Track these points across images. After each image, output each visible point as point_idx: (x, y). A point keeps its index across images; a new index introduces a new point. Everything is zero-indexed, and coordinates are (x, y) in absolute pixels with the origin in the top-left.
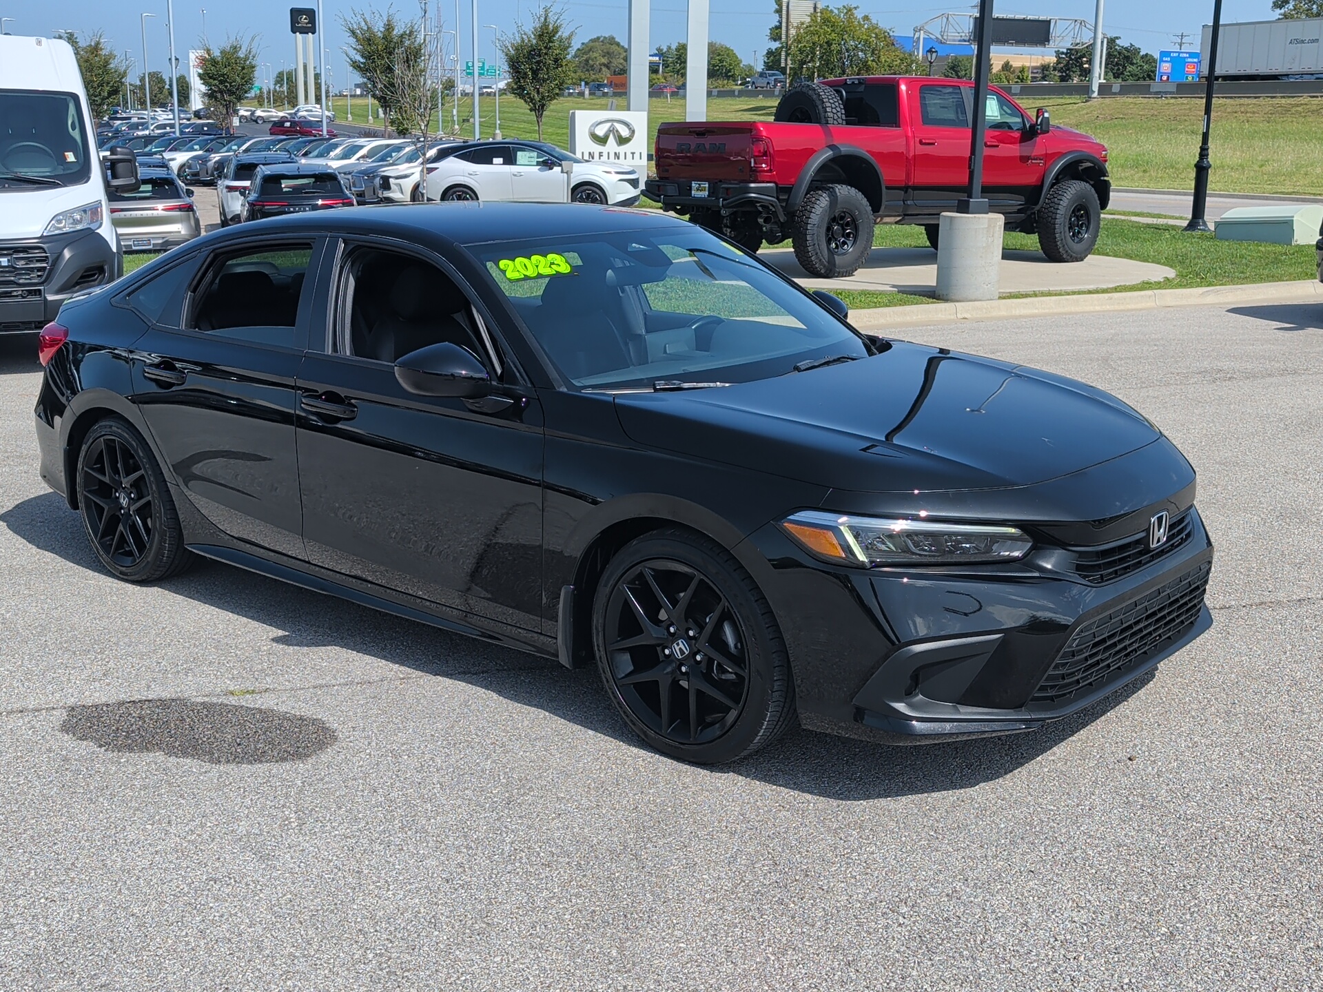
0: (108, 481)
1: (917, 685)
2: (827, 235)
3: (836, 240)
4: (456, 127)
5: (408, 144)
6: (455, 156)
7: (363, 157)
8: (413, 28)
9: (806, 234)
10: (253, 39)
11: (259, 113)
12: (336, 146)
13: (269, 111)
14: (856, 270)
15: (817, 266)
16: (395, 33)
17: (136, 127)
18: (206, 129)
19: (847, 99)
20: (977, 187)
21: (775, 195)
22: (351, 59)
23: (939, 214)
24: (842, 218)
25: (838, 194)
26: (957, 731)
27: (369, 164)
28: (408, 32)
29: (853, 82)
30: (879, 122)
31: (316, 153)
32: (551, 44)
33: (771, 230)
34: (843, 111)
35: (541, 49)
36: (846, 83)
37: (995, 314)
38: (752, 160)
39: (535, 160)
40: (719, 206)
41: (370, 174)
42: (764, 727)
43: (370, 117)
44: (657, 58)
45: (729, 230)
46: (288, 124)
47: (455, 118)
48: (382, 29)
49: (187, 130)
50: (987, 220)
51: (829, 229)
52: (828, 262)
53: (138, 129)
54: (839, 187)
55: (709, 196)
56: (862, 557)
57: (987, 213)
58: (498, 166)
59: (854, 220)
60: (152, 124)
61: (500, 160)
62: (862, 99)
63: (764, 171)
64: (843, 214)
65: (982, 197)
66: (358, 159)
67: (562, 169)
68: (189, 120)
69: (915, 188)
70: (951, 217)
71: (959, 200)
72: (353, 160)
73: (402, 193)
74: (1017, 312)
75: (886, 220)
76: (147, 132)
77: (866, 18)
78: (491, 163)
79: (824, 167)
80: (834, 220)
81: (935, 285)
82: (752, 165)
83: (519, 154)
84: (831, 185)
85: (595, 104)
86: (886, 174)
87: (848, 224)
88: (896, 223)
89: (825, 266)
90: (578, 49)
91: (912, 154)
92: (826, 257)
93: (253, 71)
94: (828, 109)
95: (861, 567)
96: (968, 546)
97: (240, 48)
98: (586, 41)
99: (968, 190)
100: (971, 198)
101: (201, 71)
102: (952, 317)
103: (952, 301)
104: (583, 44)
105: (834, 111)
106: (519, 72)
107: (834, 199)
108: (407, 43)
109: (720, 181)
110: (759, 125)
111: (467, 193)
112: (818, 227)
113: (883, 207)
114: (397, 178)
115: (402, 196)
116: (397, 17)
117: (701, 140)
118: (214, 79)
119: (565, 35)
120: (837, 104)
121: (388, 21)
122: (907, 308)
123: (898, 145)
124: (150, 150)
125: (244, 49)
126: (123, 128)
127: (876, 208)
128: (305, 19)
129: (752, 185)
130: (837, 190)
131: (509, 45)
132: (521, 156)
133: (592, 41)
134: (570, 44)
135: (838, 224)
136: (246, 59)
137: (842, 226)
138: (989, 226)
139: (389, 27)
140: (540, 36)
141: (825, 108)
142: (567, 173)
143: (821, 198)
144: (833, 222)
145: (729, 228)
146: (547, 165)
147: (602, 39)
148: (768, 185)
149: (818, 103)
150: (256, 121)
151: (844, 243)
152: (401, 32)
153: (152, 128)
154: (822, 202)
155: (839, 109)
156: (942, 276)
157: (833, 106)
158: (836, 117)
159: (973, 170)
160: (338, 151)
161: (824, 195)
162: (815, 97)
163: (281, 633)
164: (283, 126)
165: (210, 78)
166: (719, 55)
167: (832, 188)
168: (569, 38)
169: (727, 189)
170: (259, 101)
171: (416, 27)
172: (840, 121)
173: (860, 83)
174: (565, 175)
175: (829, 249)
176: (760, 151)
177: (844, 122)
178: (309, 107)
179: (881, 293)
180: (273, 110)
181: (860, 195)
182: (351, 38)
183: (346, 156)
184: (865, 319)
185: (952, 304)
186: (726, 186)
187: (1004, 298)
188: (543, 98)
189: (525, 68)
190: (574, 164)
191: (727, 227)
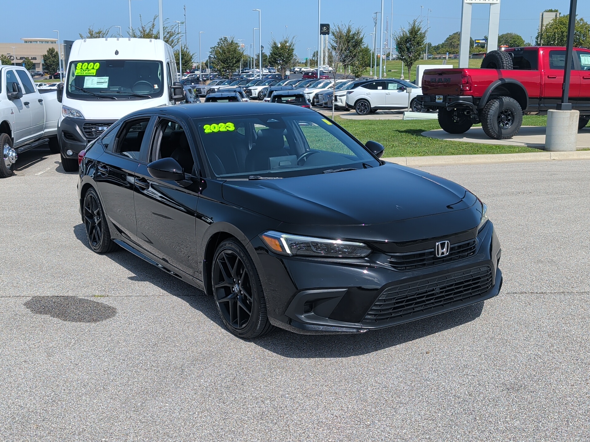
0: (91, 212)
1: (312, 309)
2: (498, 120)
3: (503, 122)
4: (385, 74)
5: (349, 81)
6: (361, 86)
7: (330, 87)
8: (359, 31)
9: (487, 119)
10: (293, 38)
11: (303, 69)
12: (320, 83)
13: (307, 69)
14: (513, 136)
15: (492, 134)
16: (351, 33)
17: (249, 76)
18: (277, 76)
19: (514, 57)
20: (566, 97)
21: (472, 102)
22: (332, 45)
23: (547, 111)
24: (506, 112)
25: (504, 101)
26: (325, 330)
27: (331, 90)
28: (356, 33)
29: (518, 50)
30: (530, 68)
31: (312, 86)
32: (416, 36)
33: (474, 117)
34: (512, 63)
35: (411, 38)
36: (515, 50)
37: (571, 158)
38: (461, 86)
39: (396, 88)
40: (446, 106)
41: (330, 95)
42: (259, 323)
43: (349, 70)
44: (484, 41)
45: (456, 117)
46: (310, 74)
47: (385, 70)
48: (346, 32)
49: (269, 77)
50: (569, 113)
51: (499, 117)
52: (498, 132)
53: (250, 76)
54: (505, 98)
55: (443, 102)
56: (288, 251)
57: (571, 110)
58: (380, 91)
59: (512, 113)
60: (256, 75)
61: (381, 88)
62: (522, 57)
63: (467, 91)
64: (506, 110)
65: (568, 103)
66: (328, 88)
67: (407, 91)
68: (275, 72)
69: (545, 98)
70: (552, 112)
71: (557, 104)
72: (326, 89)
73: (342, 103)
74: (582, 157)
75: (532, 113)
76: (253, 78)
77: (582, 19)
78: (377, 89)
79: (497, 88)
80: (502, 113)
81: (545, 143)
82: (461, 88)
83: (389, 85)
84: (501, 97)
85: (449, 62)
86: (529, 92)
87: (509, 115)
88: (536, 114)
89: (496, 134)
90: (448, 38)
91: (543, 83)
92: (497, 130)
93: (293, 51)
94: (504, 62)
95: (287, 256)
96: (346, 250)
97: (288, 41)
98: (451, 34)
99: (562, 99)
100: (563, 103)
101: (271, 52)
102: (548, 159)
103: (550, 151)
104: (450, 35)
105: (507, 63)
106: (401, 49)
107: (501, 103)
108: (356, 38)
109: (449, 95)
110: (465, 70)
111: (366, 102)
112: (493, 116)
113: (527, 108)
114: (340, 96)
115: (342, 104)
116: (352, 26)
117: (440, 77)
118: (277, 55)
119: (423, 32)
120: (509, 60)
121: (349, 28)
122: (526, 154)
123: (536, 79)
124: (248, 85)
125: (289, 42)
126: (244, 76)
127: (524, 107)
128: (325, 28)
129: (461, 97)
130: (503, 99)
131: (397, 37)
132: (390, 86)
133: (454, 34)
134: (425, 35)
135: (504, 115)
136: (290, 46)
137: (506, 115)
138: (571, 116)
139: (349, 31)
140: (411, 33)
141: (503, 62)
142: (409, 93)
143: (495, 103)
144: (502, 114)
145: (456, 116)
146: (401, 89)
147: (458, 33)
148: (469, 97)
149: (500, 59)
150: (302, 73)
151: (507, 124)
152: (354, 33)
153: (255, 76)
154: (496, 104)
155: (510, 62)
156: (547, 139)
157: (507, 61)
158: (508, 66)
159: (564, 89)
160: (321, 85)
161: (497, 101)
162: (498, 57)
163: (134, 275)
164: (308, 75)
165: (275, 54)
166: (514, 39)
167: (501, 98)
168: (425, 33)
169: (450, 99)
170: (305, 64)
171: (360, 30)
172: (510, 67)
173: (521, 50)
174: (408, 93)
175: (499, 126)
176: (465, 81)
177: (512, 68)
178: (325, 66)
179: (518, 147)
180: (309, 68)
181: (515, 102)
182: (333, 36)
183: (324, 87)
184: (503, 159)
185: (549, 153)
186: (450, 97)
187: (578, 150)
188: (411, 60)
189: (404, 46)
190: (413, 89)
191: (455, 116)
